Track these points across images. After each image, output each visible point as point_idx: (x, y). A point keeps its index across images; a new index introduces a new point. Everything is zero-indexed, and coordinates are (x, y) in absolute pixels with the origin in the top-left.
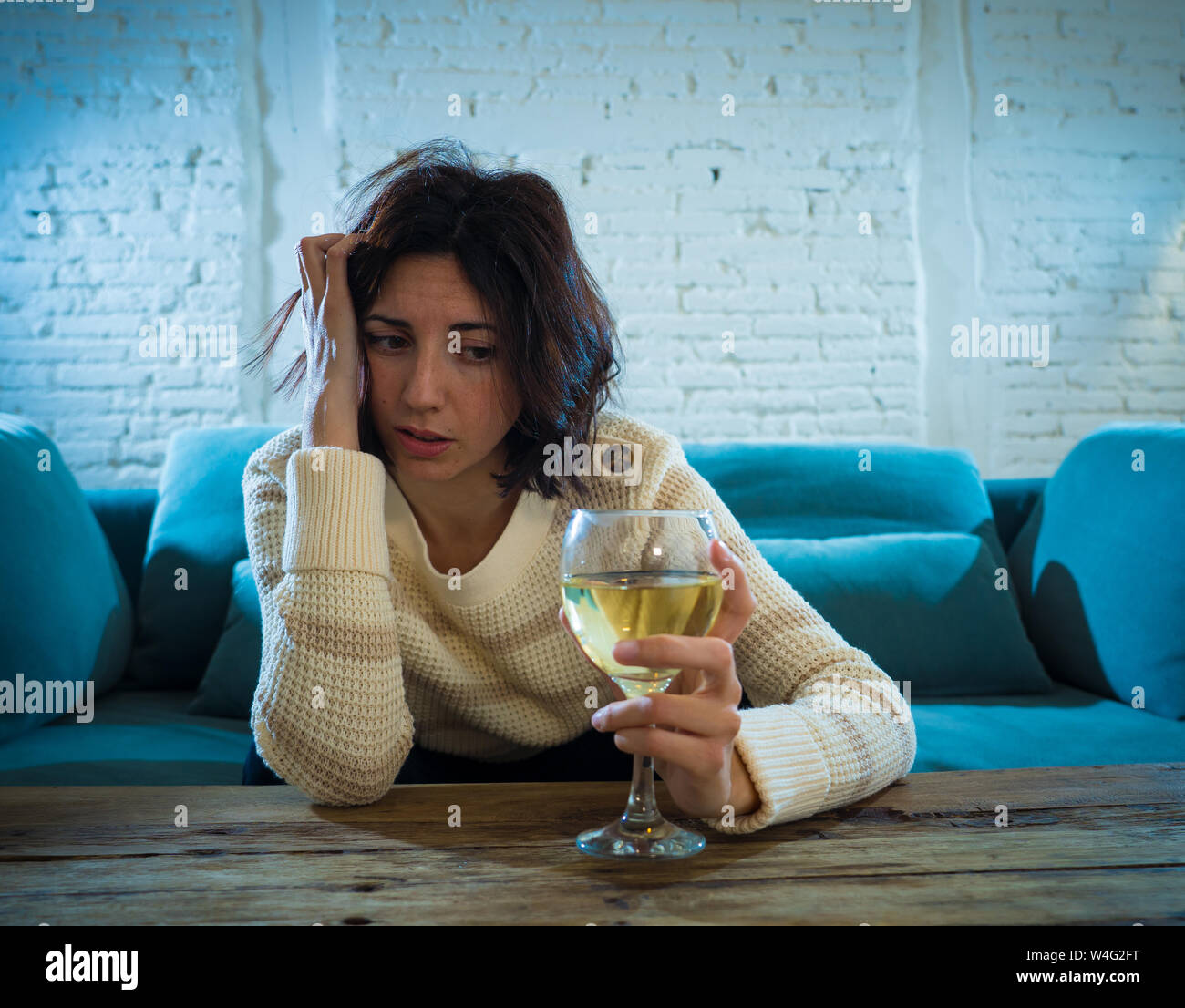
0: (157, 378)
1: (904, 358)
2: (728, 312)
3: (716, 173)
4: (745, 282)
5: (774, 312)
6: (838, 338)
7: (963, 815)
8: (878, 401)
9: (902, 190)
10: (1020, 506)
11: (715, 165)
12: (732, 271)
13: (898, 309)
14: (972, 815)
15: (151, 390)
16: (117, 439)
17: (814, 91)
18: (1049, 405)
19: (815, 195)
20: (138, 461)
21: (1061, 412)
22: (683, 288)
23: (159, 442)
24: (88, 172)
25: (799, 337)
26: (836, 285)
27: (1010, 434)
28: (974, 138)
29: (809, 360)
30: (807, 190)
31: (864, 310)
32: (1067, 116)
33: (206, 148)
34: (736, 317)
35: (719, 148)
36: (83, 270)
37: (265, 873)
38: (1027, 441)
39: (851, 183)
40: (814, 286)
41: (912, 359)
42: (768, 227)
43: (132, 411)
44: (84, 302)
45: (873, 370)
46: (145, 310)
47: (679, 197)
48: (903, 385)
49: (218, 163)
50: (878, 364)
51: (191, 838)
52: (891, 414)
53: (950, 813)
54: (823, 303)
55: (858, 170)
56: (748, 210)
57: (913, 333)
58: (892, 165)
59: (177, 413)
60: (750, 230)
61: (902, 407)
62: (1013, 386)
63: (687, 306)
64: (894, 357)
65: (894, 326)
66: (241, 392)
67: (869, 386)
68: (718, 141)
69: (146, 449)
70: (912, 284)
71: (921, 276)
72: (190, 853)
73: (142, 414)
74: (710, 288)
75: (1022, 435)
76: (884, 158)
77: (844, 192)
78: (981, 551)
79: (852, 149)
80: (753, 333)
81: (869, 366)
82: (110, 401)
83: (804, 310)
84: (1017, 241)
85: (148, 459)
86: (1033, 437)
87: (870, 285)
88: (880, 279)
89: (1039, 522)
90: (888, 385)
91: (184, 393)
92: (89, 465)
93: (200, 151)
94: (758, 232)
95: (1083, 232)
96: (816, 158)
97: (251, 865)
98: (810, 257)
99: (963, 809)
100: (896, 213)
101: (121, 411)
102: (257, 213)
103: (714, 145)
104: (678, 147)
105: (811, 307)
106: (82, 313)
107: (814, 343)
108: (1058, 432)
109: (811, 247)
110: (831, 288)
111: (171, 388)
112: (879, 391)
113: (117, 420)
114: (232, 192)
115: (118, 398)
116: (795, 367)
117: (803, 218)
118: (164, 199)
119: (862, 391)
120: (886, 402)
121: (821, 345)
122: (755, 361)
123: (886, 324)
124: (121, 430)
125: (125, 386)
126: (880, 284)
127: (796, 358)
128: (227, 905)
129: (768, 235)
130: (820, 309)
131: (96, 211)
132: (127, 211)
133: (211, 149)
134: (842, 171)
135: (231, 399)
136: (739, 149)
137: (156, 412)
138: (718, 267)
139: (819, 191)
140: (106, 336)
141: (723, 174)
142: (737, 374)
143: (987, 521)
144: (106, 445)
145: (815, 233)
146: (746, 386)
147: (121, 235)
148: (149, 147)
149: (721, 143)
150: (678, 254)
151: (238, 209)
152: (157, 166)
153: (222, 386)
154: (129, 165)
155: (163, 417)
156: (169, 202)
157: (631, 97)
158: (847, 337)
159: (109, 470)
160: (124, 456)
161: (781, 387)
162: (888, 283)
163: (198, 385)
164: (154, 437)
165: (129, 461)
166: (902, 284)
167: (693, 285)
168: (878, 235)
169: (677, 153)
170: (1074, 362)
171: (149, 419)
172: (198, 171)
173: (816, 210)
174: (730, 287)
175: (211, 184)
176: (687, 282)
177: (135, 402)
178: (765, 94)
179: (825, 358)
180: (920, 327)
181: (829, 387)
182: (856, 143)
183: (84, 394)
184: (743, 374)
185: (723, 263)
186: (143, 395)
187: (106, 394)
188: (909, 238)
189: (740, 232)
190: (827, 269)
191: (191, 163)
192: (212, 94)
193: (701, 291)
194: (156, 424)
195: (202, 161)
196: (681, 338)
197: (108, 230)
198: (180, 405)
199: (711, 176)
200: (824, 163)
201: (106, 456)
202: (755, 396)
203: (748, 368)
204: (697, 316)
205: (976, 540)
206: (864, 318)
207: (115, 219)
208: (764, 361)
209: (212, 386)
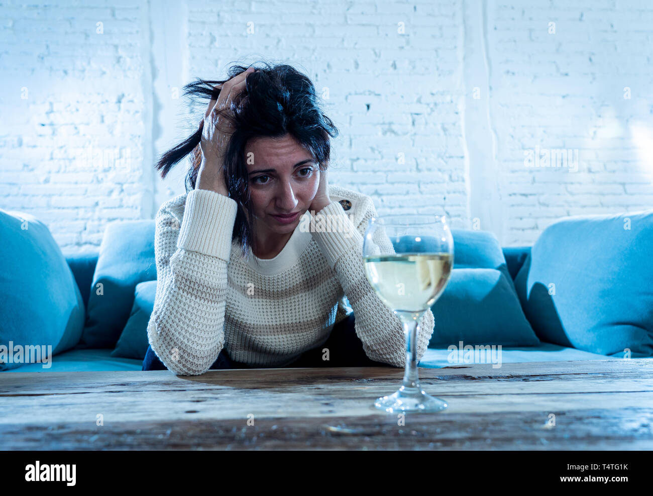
0: (100, 203)
1: (460, 192)
2: (374, 172)
3: (368, 106)
4: (382, 157)
5: (396, 171)
6: (427, 184)
7: (503, 377)
8: (448, 213)
9: (457, 113)
10: (519, 259)
11: (368, 103)
12: (376, 152)
13: (456, 169)
14: (508, 377)
15: (97, 209)
16: (80, 233)
17: (414, 67)
18: (530, 214)
19: (415, 116)
20: (91, 243)
21: (537, 218)
22: (353, 160)
23: (101, 234)
24: (69, 105)
25: (408, 183)
26: (426, 159)
27: (512, 229)
28: (491, 88)
29: (414, 194)
30: (412, 114)
31: (440, 170)
32: (535, 77)
33: (126, 95)
34: (378, 174)
35: (370, 94)
36: (65, 151)
37: (145, 397)
38: (520, 232)
39: (432, 110)
40: (415, 159)
41: (463, 193)
42: (393, 132)
43: (88, 219)
44: (66, 167)
45: (445, 199)
46: (95, 171)
47: (351, 118)
48: (459, 205)
49: (132, 101)
50: (447, 196)
51: (108, 387)
52: (453, 219)
53: (496, 377)
54: (420, 167)
55: (436, 104)
56: (384, 124)
57: (463, 181)
58: (452, 102)
59: (110, 220)
60: (385, 133)
61: (459, 216)
62: (513, 206)
63: (355, 169)
64: (454, 192)
65: (454, 177)
66: (142, 209)
67: (443, 206)
68: (369, 91)
69: (94, 237)
70: (462, 157)
71: (466, 154)
72: (106, 392)
73: (93, 221)
74: (366, 160)
75: (518, 229)
76: (448, 98)
77: (429, 114)
78: (501, 277)
79: (433, 94)
80: (387, 181)
81: (443, 197)
82: (77, 214)
83: (411, 171)
84: (512, 137)
85: (95, 242)
86: (523, 230)
87: (442, 159)
88: (447, 155)
89: (529, 265)
90: (452, 206)
91: (114, 210)
92: (66, 245)
93: (123, 95)
94: (388, 134)
95: (545, 132)
96: (415, 99)
97: (137, 395)
98: (413, 145)
99: (503, 375)
100: (454, 124)
101: (83, 219)
102: (150, 125)
103: (367, 93)
104: (350, 94)
105: (414, 168)
106: (65, 172)
107: (416, 186)
108: (536, 227)
109: (414, 141)
110: (424, 160)
111: (107, 208)
112: (448, 208)
113: (80, 224)
114: (138, 115)
115: (81, 212)
116: (407, 197)
117: (410, 127)
118: (105, 119)
119: (440, 208)
120: (451, 213)
121: (419, 187)
122: (388, 194)
123: (450, 177)
124: (82, 229)
125: (85, 207)
126: (447, 157)
127: (408, 193)
128: (125, 408)
129: (393, 135)
130: (418, 170)
131: (72, 124)
132: (88, 124)
133: (129, 95)
134: (428, 104)
135: (137, 213)
136: (379, 95)
137: (100, 219)
138: (369, 150)
139: (417, 114)
140: (76, 183)
141: (371, 107)
142: (380, 200)
143: (503, 265)
144: (75, 235)
145: (415, 134)
146: (384, 207)
147: (84, 135)
148: (99, 94)
149: (370, 93)
150: (351, 145)
151: (141, 123)
152: (103, 103)
153: (132, 207)
154: (89, 102)
155: (103, 222)
156: (108, 120)
157: (328, 71)
158: (431, 183)
159: (76, 247)
160: (84, 240)
161: (401, 207)
162: (451, 157)
163: (121, 206)
164: (98, 232)
165: (86, 243)
166: (458, 157)
167: (358, 159)
168: (446, 134)
169: (349, 97)
170: (542, 194)
171: (96, 223)
172: (122, 105)
173: (415, 123)
174: (375, 160)
175: (128, 111)
176: (355, 157)
177: (89, 215)
178: (391, 69)
179: (421, 193)
180: (467, 176)
181: (424, 207)
182: (434, 92)
183: (65, 211)
184: (382, 201)
185: (373, 149)
186: (94, 211)
187: (76, 211)
188: (461, 135)
189: (380, 133)
190: (422, 151)
191: (119, 101)
192: (129, 69)
193: (362, 162)
194: (100, 225)
195: (123, 100)
196: (352, 184)
197: (78, 133)
198: (111, 216)
199: (366, 107)
200: (419, 101)
201: (75, 241)
202: (388, 211)
203: (384, 198)
204: (360, 173)
205: (499, 273)
206: (440, 174)
207: (82, 128)
208: (392, 194)
209: (128, 207)
